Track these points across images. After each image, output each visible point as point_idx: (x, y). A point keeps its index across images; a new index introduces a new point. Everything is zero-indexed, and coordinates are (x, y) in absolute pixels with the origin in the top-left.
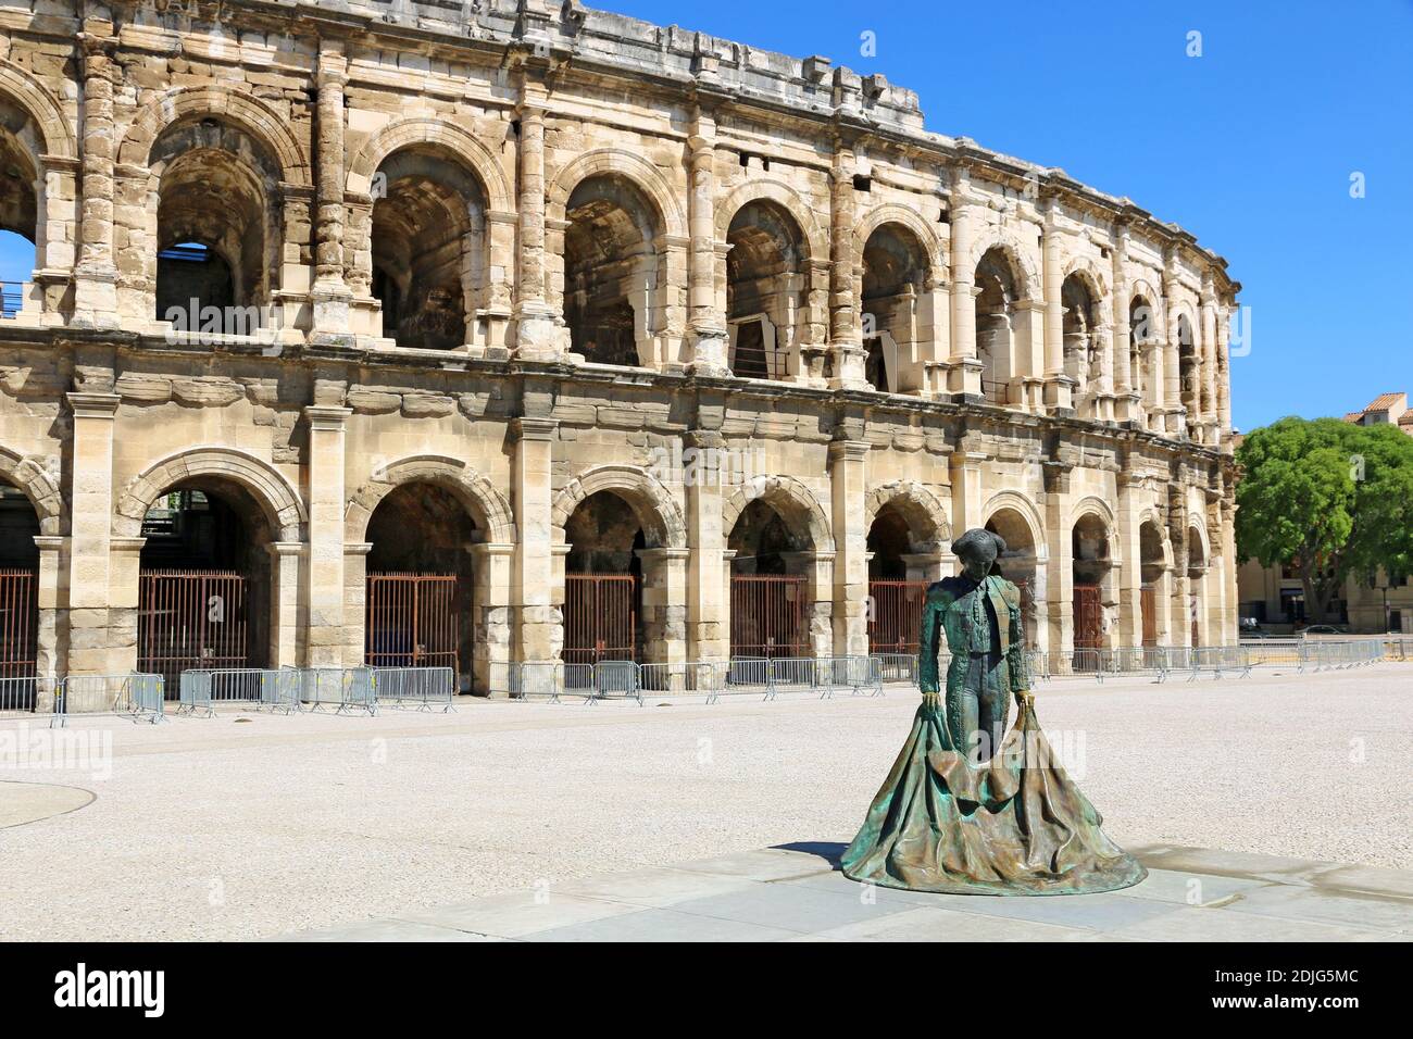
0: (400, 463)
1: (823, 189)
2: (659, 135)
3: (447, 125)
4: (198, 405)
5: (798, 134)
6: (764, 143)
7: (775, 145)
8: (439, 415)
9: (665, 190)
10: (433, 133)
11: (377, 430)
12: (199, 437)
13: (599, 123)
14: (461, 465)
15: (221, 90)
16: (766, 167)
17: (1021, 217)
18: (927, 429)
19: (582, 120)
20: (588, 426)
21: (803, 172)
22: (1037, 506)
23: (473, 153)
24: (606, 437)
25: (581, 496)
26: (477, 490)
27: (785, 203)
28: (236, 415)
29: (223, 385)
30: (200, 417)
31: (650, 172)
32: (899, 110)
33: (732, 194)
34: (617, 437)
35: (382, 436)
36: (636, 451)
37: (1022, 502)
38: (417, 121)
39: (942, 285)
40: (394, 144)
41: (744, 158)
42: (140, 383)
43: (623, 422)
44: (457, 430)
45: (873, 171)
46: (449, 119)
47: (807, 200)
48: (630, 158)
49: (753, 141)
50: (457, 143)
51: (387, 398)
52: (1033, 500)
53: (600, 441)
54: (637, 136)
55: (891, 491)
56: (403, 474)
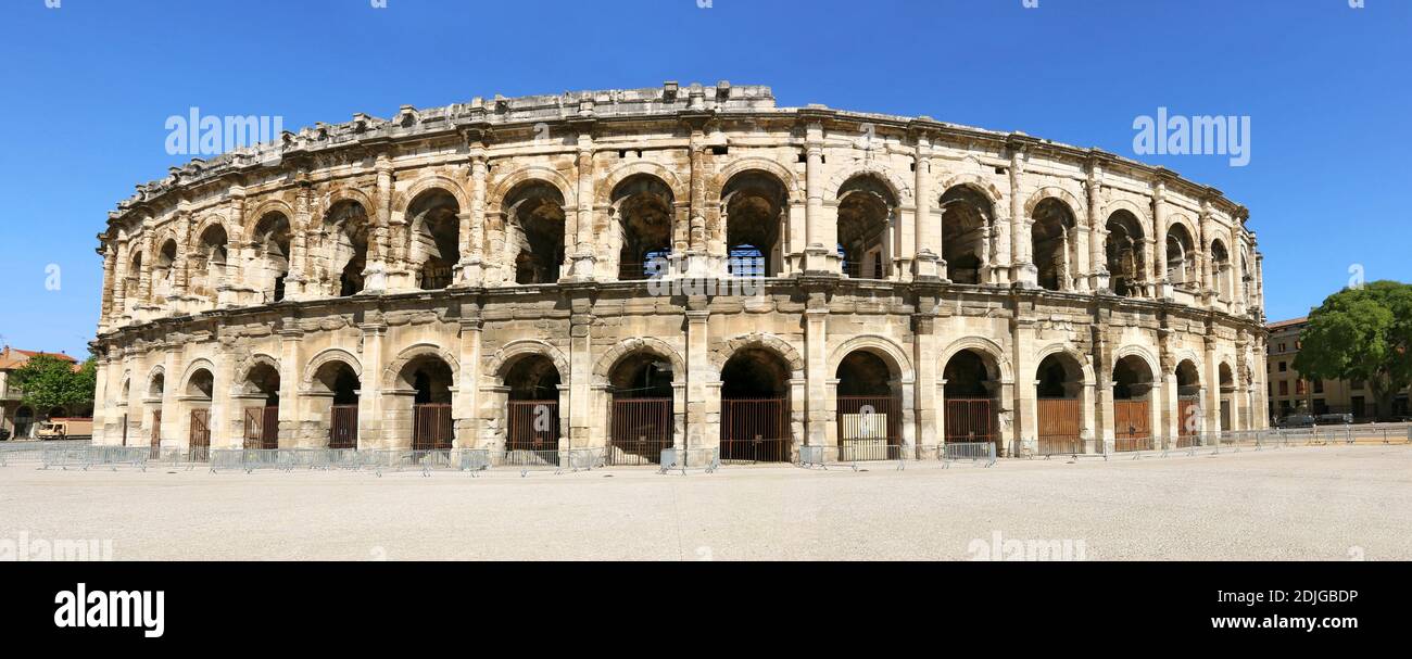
0: (409, 349)
1: (685, 159)
2: (560, 153)
3: (439, 177)
4: (329, 330)
5: (662, 131)
6: (634, 141)
7: (643, 140)
8: (429, 322)
9: (564, 182)
10: (432, 183)
11: (401, 333)
12: (329, 344)
13: (522, 155)
14: (438, 347)
15: (345, 189)
16: (640, 156)
17: (890, 152)
18: (776, 297)
19: (512, 156)
20: (509, 319)
21: (669, 153)
22: (902, 346)
23: (451, 188)
24: (520, 325)
25: (504, 358)
26: (446, 360)
27: (653, 173)
28: (343, 333)
29: (337, 319)
30: (330, 336)
31: (553, 174)
32: (750, 99)
33: (610, 176)
34: (527, 324)
35: (403, 336)
36: (539, 331)
37: (885, 342)
38: (424, 179)
39: (797, 202)
40: (415, 193)
41: (622, 153)
42: (307, 323)
43: (528, 315)
44: (437, 329)
45: (728, 141)
46: (440, 174)
47: (673, 169)
48: (540, 169)
49: (625, 141)
50: (443, 185)
51: (403, 317)
52: (898, 341)
53: (516, 327)
54: (547, 157)
55: (743, 341)
56: (411, 354)
